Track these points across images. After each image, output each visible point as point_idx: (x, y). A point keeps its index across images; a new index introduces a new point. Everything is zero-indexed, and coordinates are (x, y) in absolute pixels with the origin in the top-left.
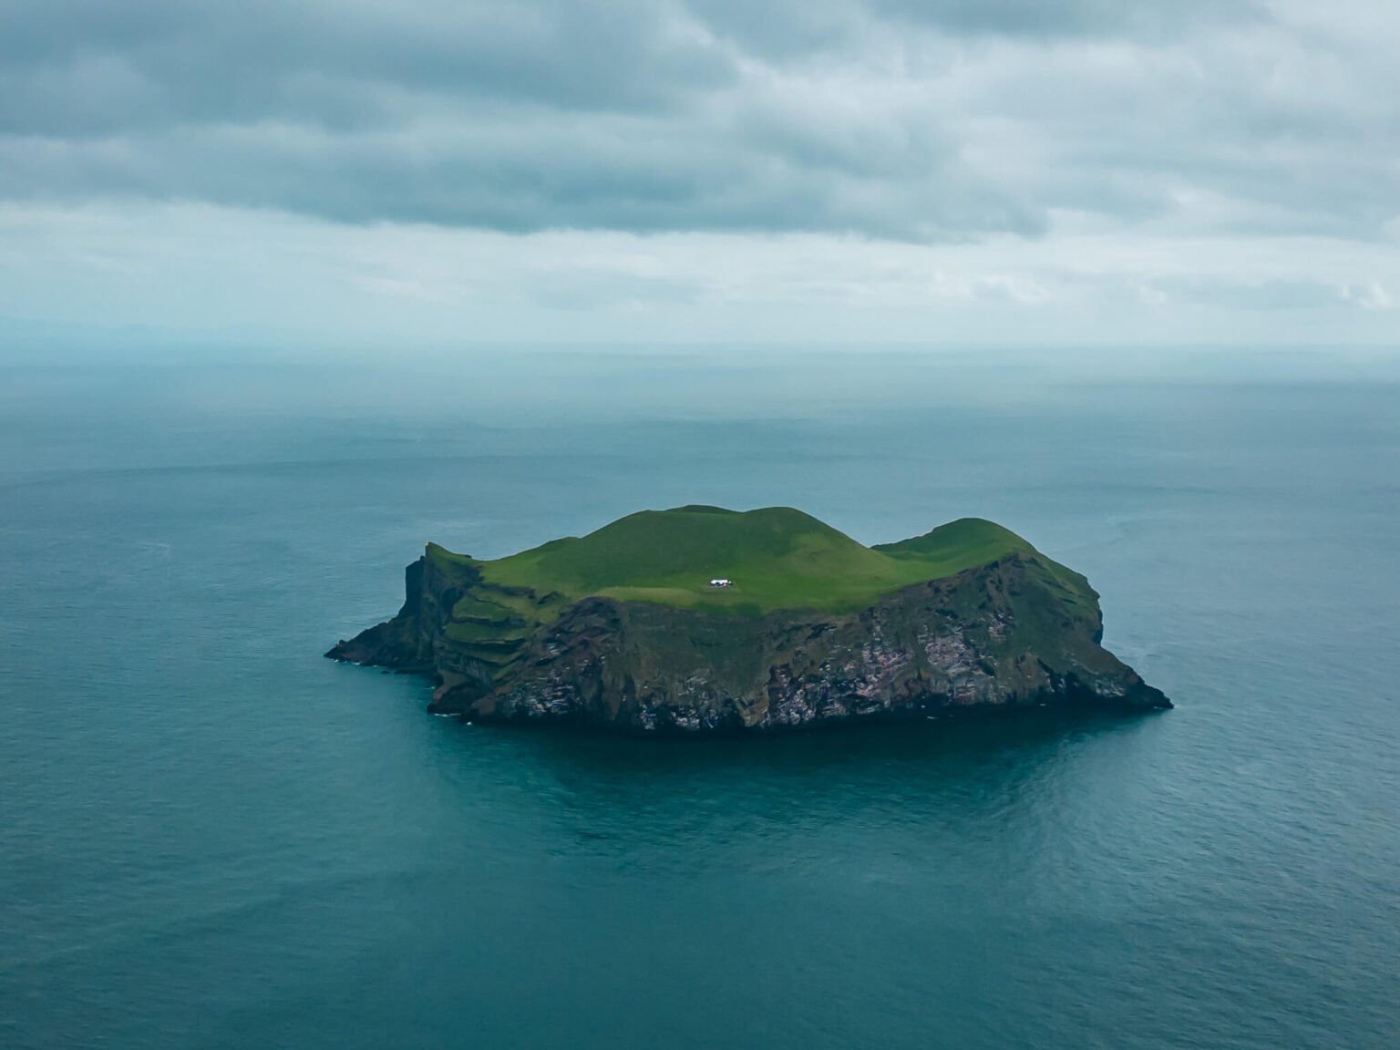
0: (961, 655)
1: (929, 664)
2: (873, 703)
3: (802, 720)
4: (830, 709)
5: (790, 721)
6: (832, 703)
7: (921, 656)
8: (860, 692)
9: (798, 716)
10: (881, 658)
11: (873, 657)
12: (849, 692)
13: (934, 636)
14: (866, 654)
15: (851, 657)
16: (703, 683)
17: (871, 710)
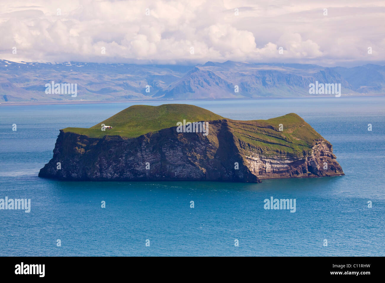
0: (181, 157)
1: (167, 160)
2: (142, 174)
3: (112, 177)
4: (125, 174)
5: (107, 177)
6: (126, 172)
7: (163, 157)
8: (137, 169)
9: (111, 175)
10: (145, 156)
11: (142, 155)
12: (132, 168)
13: (169, 149)
14: (139, 154)
15: (133, 155)
16: (78, 161)
17: (142, 176)
